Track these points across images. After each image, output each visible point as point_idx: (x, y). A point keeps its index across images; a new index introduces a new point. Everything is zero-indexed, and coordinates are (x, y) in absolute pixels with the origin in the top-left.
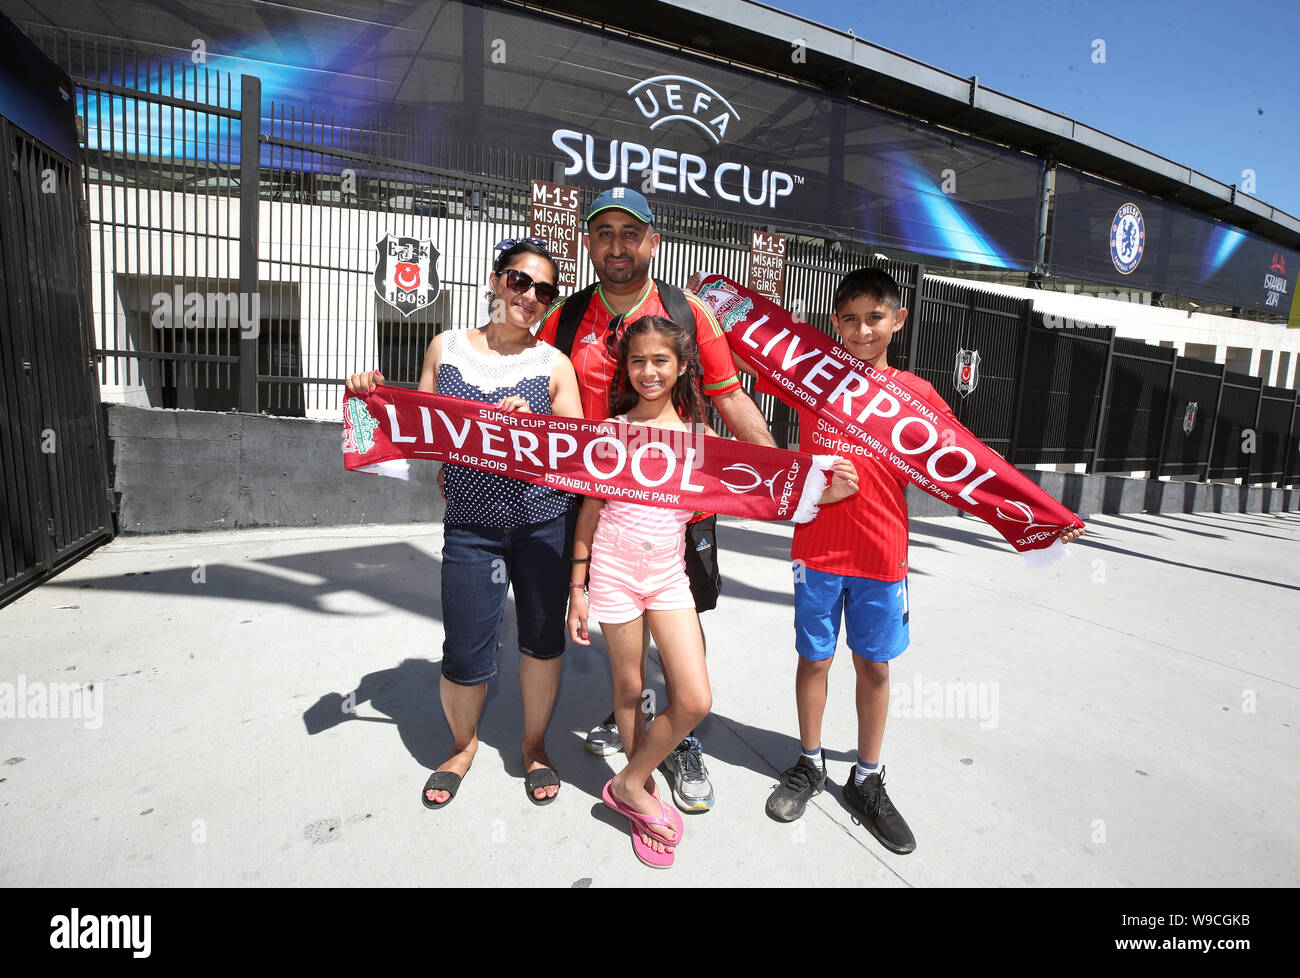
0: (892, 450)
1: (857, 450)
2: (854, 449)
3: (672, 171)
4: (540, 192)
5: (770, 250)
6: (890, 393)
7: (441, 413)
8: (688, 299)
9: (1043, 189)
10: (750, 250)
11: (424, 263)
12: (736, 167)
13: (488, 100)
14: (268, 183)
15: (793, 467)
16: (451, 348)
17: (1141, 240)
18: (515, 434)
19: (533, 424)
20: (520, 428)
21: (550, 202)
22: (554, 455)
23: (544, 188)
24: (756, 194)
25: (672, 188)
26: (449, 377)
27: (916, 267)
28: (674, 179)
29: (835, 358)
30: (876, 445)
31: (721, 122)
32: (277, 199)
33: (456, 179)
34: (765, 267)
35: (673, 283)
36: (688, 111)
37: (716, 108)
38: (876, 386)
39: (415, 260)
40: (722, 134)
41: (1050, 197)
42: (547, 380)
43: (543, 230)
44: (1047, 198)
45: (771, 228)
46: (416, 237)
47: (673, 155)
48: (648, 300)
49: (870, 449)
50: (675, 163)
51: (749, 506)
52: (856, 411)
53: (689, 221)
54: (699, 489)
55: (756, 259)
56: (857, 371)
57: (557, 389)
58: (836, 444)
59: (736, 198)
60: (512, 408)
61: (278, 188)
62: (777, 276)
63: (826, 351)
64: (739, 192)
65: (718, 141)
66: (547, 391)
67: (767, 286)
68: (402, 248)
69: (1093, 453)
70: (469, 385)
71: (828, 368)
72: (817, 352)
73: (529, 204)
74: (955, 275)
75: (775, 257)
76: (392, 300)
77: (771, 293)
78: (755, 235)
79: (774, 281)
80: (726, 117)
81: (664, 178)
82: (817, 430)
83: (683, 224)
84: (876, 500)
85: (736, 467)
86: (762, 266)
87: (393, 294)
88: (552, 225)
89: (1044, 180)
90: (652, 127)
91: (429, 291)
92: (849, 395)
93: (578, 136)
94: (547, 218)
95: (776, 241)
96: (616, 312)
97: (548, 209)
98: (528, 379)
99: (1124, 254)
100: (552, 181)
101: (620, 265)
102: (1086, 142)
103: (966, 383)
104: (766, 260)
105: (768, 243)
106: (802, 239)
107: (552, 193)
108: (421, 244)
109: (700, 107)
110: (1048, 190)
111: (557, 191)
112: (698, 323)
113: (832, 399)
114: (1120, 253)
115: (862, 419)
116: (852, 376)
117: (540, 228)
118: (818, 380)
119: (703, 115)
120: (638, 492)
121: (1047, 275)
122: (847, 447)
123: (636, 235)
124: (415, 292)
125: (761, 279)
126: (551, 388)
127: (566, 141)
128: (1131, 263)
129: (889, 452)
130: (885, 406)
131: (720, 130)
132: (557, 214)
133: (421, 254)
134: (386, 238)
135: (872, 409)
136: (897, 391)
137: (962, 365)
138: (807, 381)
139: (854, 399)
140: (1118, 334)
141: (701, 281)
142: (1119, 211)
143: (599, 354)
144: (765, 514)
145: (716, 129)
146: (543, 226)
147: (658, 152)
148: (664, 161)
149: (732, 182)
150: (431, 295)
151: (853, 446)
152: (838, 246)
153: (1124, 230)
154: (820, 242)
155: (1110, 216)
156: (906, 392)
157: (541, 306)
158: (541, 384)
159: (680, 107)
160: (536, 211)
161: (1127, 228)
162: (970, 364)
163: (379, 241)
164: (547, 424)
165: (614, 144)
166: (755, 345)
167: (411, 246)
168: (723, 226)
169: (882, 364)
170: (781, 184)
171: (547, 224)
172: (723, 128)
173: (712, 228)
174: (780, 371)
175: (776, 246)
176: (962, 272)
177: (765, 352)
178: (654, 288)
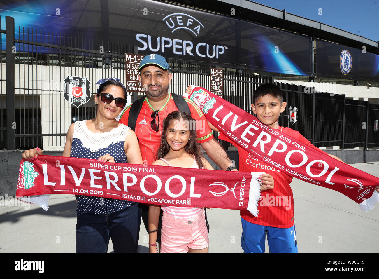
0: (286, 166)
1: (268, 168)
2: (267, 167)
3: (180, 47)
4: (128, 57)
5: (217, 74)
6: (282, 140)
7: (70, 168)
8: (186, 101)
9: (312, 47)
10: (210, 75)
11: (84, 87)
12: (204, 44)
13: (111, 26)
14: (27, 58)
15: (243, 180)
16: (78, 131)
17: (351, 62)
18: (107, 174)
19: (116, 168)
20: (109, 170)
21: (133, 61)
22: (126, 185)
23: (130, 56)
24: (211, 54)
25: (180, 53)
26: (76, 144)
27: (271, 78)
28: (181, 50)
29: (254, 125)
30: (278, 165)
31: (198, 29)
32: (31, 64)
33: (96, 54)
34: (216, 81)
35: (179, 94)
36: (185, 25)
37: (195, 24)
38: (274, 138)
39: (80, 85)
40: (198, 33)
41: (314, 49)
42: (122, 143)
43: (131, 72)
44: (313, 50)
45: (217, 67)
46: (80, 77)
47: (180, 41)
48: (169, 103)
49: (274, 167)
50: (181, 44)
51: (223, 202)
52: (267, 151)
53: (186, 65)
54: (199, 196)
55: (212, 78)
56: (265, 131)
57: (128, 146)
58: (258, 166)
59: (204, 56)
60: (105, 161)
61: (31, 60)
62: (221, 84)
63: (250, 122)
64: (205, 54)
65: (197, 35)
66: (123, 148)
67: (217, 88)
68: (75, 81)
69: (342, 142)
70: (85, 148)
71: (252, 130)
72: (246, 122)
73: (125, 61)
74: (282, 79)
75: (219, 77)
76: (71, 101)
77: (219, 90)
78: (211, 69)
79: (219, 86)
80: (199, 27)
81: (178, 50)
82: (248, 158)
83: (184, 66)
84: (278, 191)
85: (216, 184)
86: (215, 81)
87: (71, 99)
88: (134, 69)
89: (312, 44)
90: (172, 32)
91: (86, 97)
92: (263, 143)
93: (145, 36)
94: (132, 67)
95: (219, 71)
96: (155, 109)
97: (132, 64)
98: (114, 143)
99: (345, 68)
100: (133, 53)
101: (155, 89)
102: (325, 30)
103: (293, 119)
104: (216, 78)
105: (216, 72)
106: (228, 69)
107: (134, 58)
108: (82, 79)
109: (189, 24)
110: (313, 47)
111: (135, 57)
112: (192, 112)
113: (255, 145)
114: (343, 67)
115: (270, 154)
116: (263, 133)
117: (129, 71)
118: (248, 136)
119: (191, 26)
120: (169, 200)
121: (316, 77)
122: (263, 167)
123: (161, 75)
124: (81, 98)
125: (215, 85)
126: (125, 146)
127: (141, 38)
128: (347, 71)
129: (285, 168)
130: (280, 147)
131: (197, 32)
132: (136, 65)
133: (83, 83)
134: (68, 77)
135: (274, 149)
136: (284, 139)
137: (291, 113)
138: (243, 136)
139: (265, 144)
140: (346, 96)
141: (192, 89)
142: (342, 53)
143: (147, 129)
144: (233, 206)
145: (196, 31)
146: (131, 70)
147: (175, 40)
148: (177, 43)
149: (203, 50)
150: (87, 99)
151: (266, 166)
152: (240, 71)
153: (345, 59)
154: (234, 70)
155: (339, 55)
156: (289, 138)
157: (119, 108)
158: (120, 145)
159: (182, 24)
160: (127, 64)
161: (346, 58)
162: (294, 112)
163: (65, 79)
164: (123, 169)
165: (159, 38)
166: (218, 120)
167: (78, 80)
168: (199, 66)
169: (276, 126)
170: (220, 50)
171: (132, 69)
172: (198, 31)
173: (195, 67)
174: (230, 132)
175: (219, 73)
176: (284, 78)
177: (223, 123)
178: (171, 97)
